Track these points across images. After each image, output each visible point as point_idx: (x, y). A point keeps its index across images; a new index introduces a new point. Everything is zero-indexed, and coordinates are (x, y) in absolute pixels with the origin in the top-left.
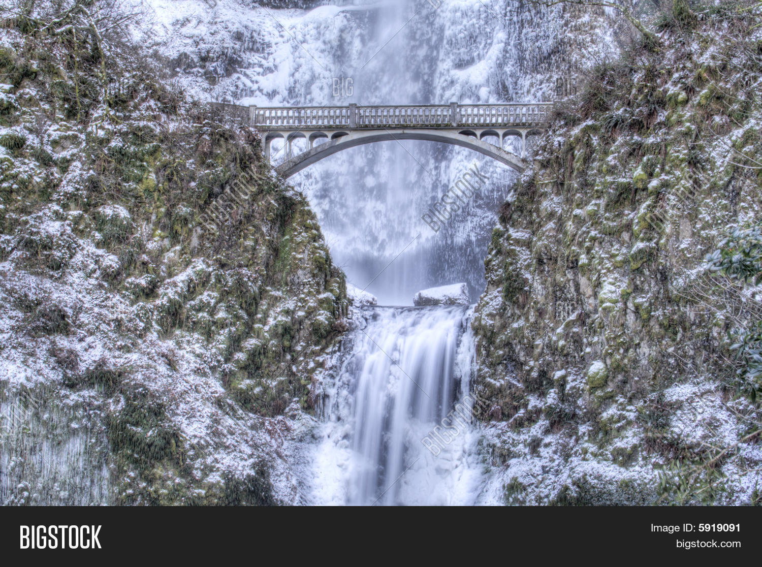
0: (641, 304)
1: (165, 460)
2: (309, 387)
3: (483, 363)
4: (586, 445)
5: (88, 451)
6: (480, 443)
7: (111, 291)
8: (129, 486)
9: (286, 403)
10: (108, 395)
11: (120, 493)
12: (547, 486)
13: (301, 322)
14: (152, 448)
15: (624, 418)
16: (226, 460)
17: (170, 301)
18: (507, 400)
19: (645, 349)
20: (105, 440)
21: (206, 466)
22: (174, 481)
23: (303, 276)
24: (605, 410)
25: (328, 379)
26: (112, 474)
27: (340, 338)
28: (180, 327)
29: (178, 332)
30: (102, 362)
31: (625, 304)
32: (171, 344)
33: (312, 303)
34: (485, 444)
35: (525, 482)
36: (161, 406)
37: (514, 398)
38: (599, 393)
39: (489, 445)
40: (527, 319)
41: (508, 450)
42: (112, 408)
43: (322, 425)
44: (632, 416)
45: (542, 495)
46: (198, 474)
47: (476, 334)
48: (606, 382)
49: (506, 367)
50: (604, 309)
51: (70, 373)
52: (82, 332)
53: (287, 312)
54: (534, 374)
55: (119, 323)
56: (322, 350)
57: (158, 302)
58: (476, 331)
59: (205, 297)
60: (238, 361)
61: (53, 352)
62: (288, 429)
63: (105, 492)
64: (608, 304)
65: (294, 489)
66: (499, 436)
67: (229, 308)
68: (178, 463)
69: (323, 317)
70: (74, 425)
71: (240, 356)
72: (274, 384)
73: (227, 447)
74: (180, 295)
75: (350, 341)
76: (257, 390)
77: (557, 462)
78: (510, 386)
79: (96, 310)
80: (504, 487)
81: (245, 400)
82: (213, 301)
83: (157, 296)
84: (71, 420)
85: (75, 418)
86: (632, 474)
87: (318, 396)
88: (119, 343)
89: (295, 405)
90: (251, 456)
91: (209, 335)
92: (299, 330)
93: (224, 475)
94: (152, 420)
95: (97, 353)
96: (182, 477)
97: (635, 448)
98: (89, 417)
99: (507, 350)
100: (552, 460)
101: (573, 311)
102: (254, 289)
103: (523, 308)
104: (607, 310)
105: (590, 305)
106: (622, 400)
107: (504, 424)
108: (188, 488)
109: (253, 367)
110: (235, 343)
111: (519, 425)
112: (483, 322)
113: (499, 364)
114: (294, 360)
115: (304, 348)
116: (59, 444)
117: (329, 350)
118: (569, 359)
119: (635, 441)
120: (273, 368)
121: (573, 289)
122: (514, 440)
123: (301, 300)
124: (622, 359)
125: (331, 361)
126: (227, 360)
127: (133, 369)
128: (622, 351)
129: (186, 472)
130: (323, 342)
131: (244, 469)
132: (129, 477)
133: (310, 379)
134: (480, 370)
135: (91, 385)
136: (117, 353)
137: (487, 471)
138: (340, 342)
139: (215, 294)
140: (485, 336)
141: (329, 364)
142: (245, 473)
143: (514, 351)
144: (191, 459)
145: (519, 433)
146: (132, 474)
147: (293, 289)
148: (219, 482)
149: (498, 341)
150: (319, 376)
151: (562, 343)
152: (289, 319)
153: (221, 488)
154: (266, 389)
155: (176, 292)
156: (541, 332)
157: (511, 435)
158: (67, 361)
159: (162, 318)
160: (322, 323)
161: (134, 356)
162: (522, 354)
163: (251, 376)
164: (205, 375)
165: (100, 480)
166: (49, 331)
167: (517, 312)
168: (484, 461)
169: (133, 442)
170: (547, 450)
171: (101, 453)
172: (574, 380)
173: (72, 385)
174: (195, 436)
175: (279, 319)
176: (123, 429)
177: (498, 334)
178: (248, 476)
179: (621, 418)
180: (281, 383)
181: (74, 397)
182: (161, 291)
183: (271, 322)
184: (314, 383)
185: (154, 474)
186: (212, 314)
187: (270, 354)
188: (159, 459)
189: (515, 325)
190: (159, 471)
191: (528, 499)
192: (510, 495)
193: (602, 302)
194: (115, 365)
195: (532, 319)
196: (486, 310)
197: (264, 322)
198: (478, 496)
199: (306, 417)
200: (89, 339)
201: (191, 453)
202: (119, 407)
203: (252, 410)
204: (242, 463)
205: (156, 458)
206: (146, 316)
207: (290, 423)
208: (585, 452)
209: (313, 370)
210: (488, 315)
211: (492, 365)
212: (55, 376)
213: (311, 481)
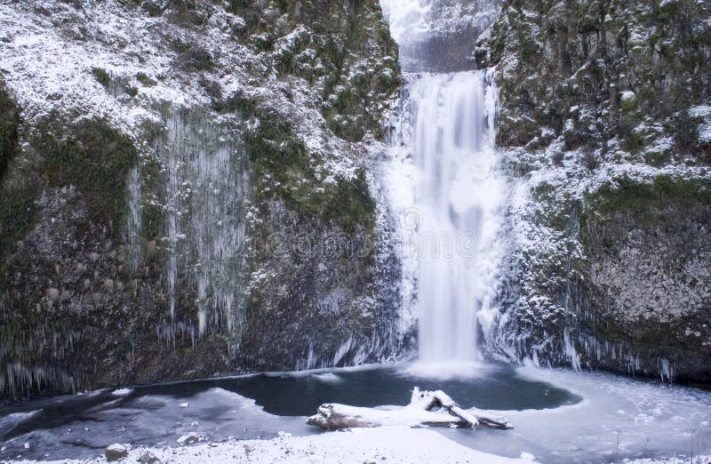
0: (668, 46)
1: (294, 166)
2: (380, 122)
3: (504, 106)
4: (619, 152)
5: (233, 159)
6: (504, 161)
7: (240, 44)
8: (267, 185)
9: (363, 133)
10: (245, 117)
11: (259, 190)
12: (573, 186)
13: (371, 76)
14: (285, 155)
15: (654, 131)
16: (337, 168)
17: (284, 52)
18: (523, 131)
19: (669, 80)
20: (244, 151)
21: (323, 170)
22: (301, 180)
23: (372, 44)
24: (636, 126)
25: (393, 116)
26: (251, 177)
27: (398, 88)
28: (291, 73)
29: (290, 76)
30: (239, 93)
31: (652, 45)
32: (286, 84)
33: (379, 63)
34: (507, 162)
35: (554, 184)
36: (288, 124)
37: (528, 129)
38: (631, 113)
39: (511, 163)
40: (540, 74)
41: (527, 165)
42: (249, 127)
43: (390, 148)
44: (661, 129)
45: (571, 193)
46: (318, 176)
47: (498, 86)
48: (636, 105)
49: (522, 108)
50: (635, 50)
51: (216, 100)
52: (221, 72)
53: (363, 68)
54: (546, 112)
55: (249, 65)
56: (387, 97)
57: (275, 53)
58: (498, 83)
59: (307, 52)
60: (332, 100)
61: (203, 83)
62: (366, 151)
63: (246, 191)
64: (638, 47)
65: (379, 191)
66: (518, 156)
67: (324, 62)
68: (303, 168)
69: (387, 72)
70: (222, 139)
71: (333, 96)
72: (356, 118)
73: (336, 158)
74: (291, 48)
75: (407, 90)
76: (345, 122)
77: (579, 169)
78: (526, 121)
79: (231, 55)
80: (532, 189)
81: (337, 130)
82: (313, 56)
83: (273, 49)
84: (219, 135)
85: (222, 134)
86: (667, 171)
87: (386, 128)
88: (250, 80)
89: (368, 135)
90: (352, 165)
91: (311, 82)
92: (369, 83)
93: (337, 178)
94: (284, 134)
95: (235, 86)
96: (307, 178)
97: (667, 152)
98: (232, 133)
99: (522, 96)
100: (576, 168)
101: (582, 64)
102: (340, 48)
103: (536, 65)
104: (638, 51)
105: (613, 52)
106: (649, 118)
107: (520, 148)
108: (312, 186)
109: (341, 106)
110: (329, 87)
111: (533, 148)
112: (505, 77)
113: (516, 106)
114: (366, 104)
115: (374, 95)
116: (211, 153)
117: (393, 96)
118: (581, 97)
119: (666, 147)
120: (354, 108)
121: (581, 49)
122: (531, 158)
123: (371, 60)
124: (650, 88)
125: (395, 104)
126: (325, 99)
127: (262, 99)
128: (649, 82)
129: (310, 174)
130: (388, 90)
131: (350, 174)
132: (266, 178)
133: (380, 116)
134: (502, 111)
135: (232, 110)
136: (249, 87)
137: (510, 181)
138: (399, 91)
139: (313, 51)
140: (507, 87)
141: (393, 106)
142: (351, 177)
143: (528, 96)
144: (313, 165)
145: (534, 153)
146: (268, 176)
147: (365, 53)
148: (333, 183)
149: (516, 90)
150: (386, 114)
151: (575, 86)
152: (364, 73)
153: (335, 187)
154: (350, 121)
155: (287, 46)
156: (551, 82)
157: (528, 155)
158: (214, 90)
159: (279, 64)
160: (386, 77)
161: (262, 90)
162: (535, 98)
163: (340, 113)
164: (311, 107)
165: (242, 181)
166: (199, 68)
167: (532, 69)
168: (507, 174)
169: (268, 151)
170: (570, 161)
171: (242, 161)
172: (586, 113)
173: (219, 108)
174: (314, 148)
175: (358, 72)
176: (260, 142)
177: (516, 84)
178: (353, 178)
179: (651, 131)
180: (360, 118)
181: (220, 118)
182: (276, 45)
183: (352, 74)
184: (383, 120)
185: (286, 176)
186: (313, 66)
187: (352, 97)
188: (290, 164)
189: (531, 78)
190: (290, 173)
191: (557, 196)
192: (539, 194)
193: (632, 46)
194: (249, 95)
195: (544, 73)
196: (506, 69)
197: (347, 73)
198: (509, 197)
199: (378, 143)
200: (228, 77)
201: (312, 160)
202: (255, 125)
203: (341, 137)
204: (348, 170)
205: (287, 164)
206: (266, 61)
207: (367, 147)
208: (619, 157)
209: (382, 110)
210: (507, 72)
211: (511, 107)
212: (207, 100)
213: (388, 186)
